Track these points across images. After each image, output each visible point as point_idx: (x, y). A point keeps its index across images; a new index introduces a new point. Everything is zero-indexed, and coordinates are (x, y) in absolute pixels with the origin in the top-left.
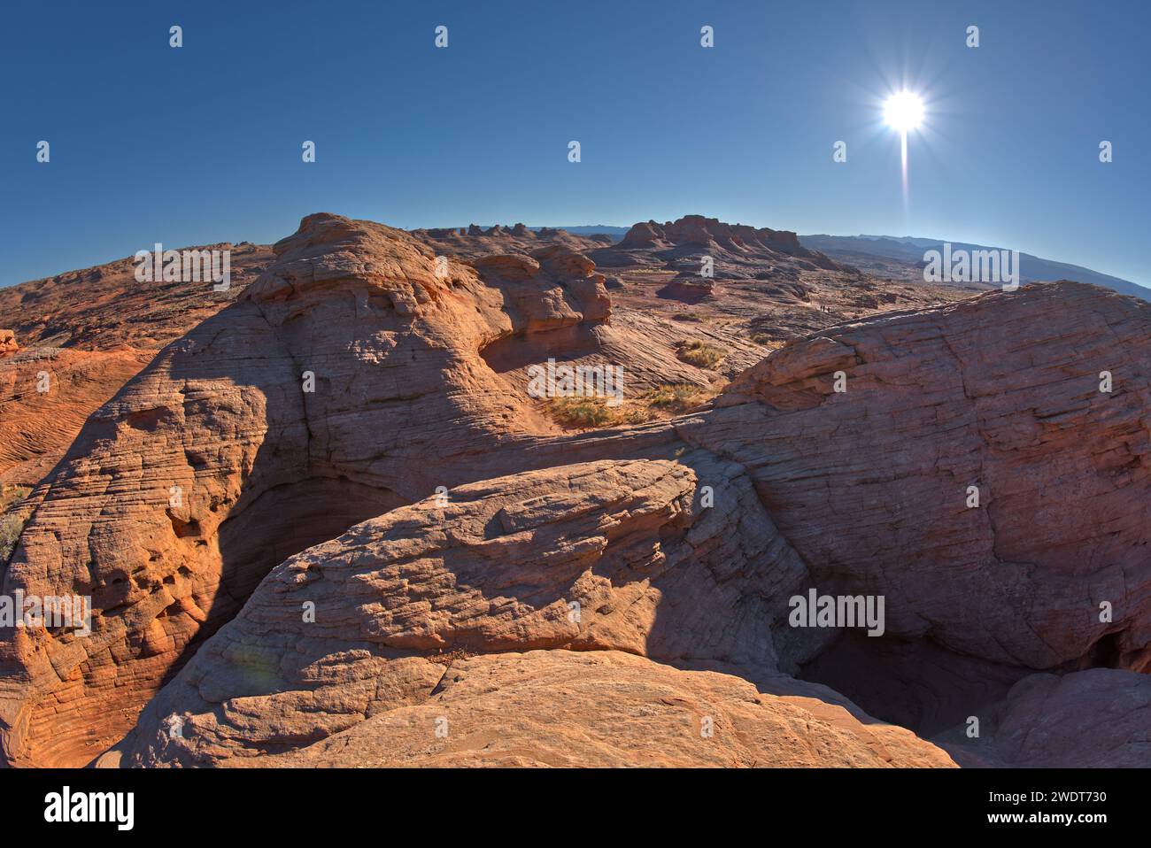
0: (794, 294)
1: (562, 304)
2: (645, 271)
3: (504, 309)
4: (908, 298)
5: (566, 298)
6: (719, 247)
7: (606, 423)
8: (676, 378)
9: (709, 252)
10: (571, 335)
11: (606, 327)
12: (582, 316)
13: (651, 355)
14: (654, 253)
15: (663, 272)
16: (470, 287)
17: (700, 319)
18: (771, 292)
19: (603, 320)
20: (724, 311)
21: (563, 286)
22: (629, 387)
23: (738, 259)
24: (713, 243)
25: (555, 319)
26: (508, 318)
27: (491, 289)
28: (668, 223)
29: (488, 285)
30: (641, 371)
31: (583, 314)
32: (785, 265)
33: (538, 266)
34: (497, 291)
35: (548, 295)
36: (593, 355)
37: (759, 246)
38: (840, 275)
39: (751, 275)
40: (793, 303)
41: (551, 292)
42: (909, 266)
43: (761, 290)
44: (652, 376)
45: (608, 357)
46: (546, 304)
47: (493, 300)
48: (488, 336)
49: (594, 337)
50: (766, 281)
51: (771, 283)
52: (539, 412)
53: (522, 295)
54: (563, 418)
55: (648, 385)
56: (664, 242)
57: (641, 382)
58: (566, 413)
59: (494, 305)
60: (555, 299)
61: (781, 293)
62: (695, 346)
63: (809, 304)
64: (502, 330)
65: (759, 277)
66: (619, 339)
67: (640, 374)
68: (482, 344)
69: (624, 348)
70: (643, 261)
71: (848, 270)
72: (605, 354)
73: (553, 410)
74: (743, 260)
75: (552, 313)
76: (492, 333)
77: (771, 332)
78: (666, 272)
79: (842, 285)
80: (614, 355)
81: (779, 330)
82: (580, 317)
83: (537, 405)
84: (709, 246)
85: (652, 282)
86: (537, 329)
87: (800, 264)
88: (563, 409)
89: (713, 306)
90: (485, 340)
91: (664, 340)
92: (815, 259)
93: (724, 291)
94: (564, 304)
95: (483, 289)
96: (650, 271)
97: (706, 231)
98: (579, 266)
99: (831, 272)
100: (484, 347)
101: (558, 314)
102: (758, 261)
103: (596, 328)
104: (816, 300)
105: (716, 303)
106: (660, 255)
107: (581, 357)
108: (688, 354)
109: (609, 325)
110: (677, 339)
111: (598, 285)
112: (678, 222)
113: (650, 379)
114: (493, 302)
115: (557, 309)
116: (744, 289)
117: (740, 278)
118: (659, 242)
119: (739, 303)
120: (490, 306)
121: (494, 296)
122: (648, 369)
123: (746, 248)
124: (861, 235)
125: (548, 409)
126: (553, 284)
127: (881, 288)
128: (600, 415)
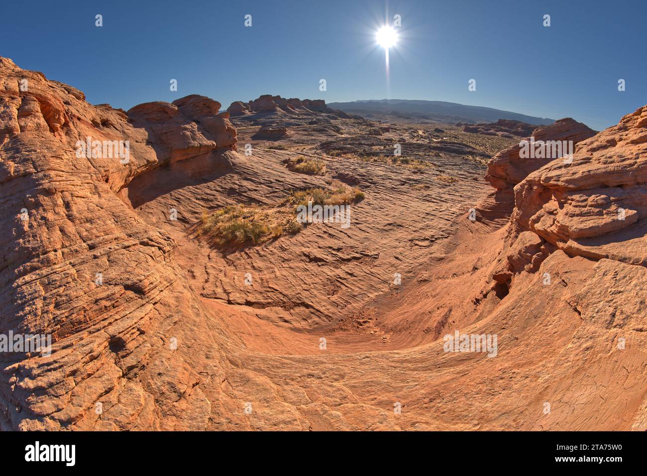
0: (334, 131)
1: (198, 135)
2: (241, 128)
3: (149, 143)
4: (395, 129)
5: (199, 129)
6: (282, 111)
7: (265, 239)
8: (303, 184)
9: (277, 114)
10: (208, 160)
11: (234, 152)
12: (215, 143)
13: (272, 169)
14: (244, 118)
15: (252, 127)
16: (118, 127)
17: (286, 148)
18: (321, 131)
19: (231, 147)
20: (297, 143)
21: (198, 122)
22: (267, 197)
23: (294, 116)
24: (278, 109)
25: (193, 147)
26: (153, 150)
27: (138, 129)
28: (251, 102)
29: (134, 127)
30: (271, 182)
31: (215, 141)
32: (321, 118)
33: (177, 109)
34: (143, 130)
35: (186, 129)
36: (228, 175)
37: (305, 109)
38: (352, 120)
39: (306, 123)
40: (335, 135)
41: (187, 126)
42: (387, 114)
43: (314, 130)
44: (283, 185)
45: (241, 175)
46: (187, 136)
47: (139, 137)
48: (134, 168)
49: (226, 160)
50: (316, 125)
51: (319, 126)
52: (192, 237)
53: (164, 131)
54: (218, 240)
55: (282, 194)
56: (249, 111)
57: (276, 192)
58: (219, 234)
59: (140, 141)
60: (192, 132)
61: (326, 131)
62: (300, 161)
63: (343, 136)
64: (148, 161)
65: (311, 123)
66: (246, 161)
67: (271, 185)
68: (129, 176)
69: (252, 167)
70: (239, 123)
71: (355, 117)
72: (237, 173)
73: (206, 232)
74: (296, 117)
75: (190, 143)
76: (139, 166)
77: (341, 149)
78: (253, 127)
79: (356, 125)
80: (244, 172)
81: (345, 147)
82: (213, 145)
83: (188, 229)
84: (276, 110)
85: (247, 133)
86: (178, 159)
87: (328, 116)
88: (214, 229)
89: (290, 141)
90: (131, 171)
91: (274, 160)
92: (337, 114)
93: (292, 132)
94: (199, 135)
95: (130, 130)
96: (244, 128)
97: (274, 102)
98: (209, 107)
99: (347, 119)
100: (131, 179)
101: (196, 143)
102: (305, 117)
103: (227, 153)
104: (346, 133)
105: (291, 139)
106: (249, 119)
107: (218, 178)
108: (298, 166)
109: (236, 150)
110: (283, 159)
111: (225, 119)
112: (256, 100)
113: (282, 188)
114: (140, 138)
115: (194, 139)
116: (304, 130)
117: (299, 125)
118: (247, 111)
119: (305, 138)
120: (137, 142)
121: (142, 133)
122: (276, 180)
123: (297, 111)
124: (358, 101)
125: (200, 232)
126: (189, 121)
127: (377, 126)
128: (257, 231)
